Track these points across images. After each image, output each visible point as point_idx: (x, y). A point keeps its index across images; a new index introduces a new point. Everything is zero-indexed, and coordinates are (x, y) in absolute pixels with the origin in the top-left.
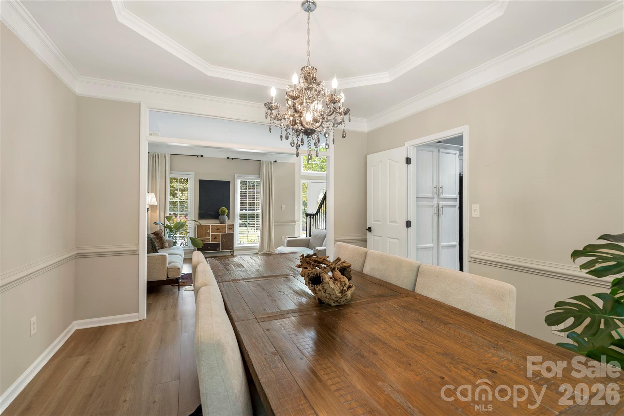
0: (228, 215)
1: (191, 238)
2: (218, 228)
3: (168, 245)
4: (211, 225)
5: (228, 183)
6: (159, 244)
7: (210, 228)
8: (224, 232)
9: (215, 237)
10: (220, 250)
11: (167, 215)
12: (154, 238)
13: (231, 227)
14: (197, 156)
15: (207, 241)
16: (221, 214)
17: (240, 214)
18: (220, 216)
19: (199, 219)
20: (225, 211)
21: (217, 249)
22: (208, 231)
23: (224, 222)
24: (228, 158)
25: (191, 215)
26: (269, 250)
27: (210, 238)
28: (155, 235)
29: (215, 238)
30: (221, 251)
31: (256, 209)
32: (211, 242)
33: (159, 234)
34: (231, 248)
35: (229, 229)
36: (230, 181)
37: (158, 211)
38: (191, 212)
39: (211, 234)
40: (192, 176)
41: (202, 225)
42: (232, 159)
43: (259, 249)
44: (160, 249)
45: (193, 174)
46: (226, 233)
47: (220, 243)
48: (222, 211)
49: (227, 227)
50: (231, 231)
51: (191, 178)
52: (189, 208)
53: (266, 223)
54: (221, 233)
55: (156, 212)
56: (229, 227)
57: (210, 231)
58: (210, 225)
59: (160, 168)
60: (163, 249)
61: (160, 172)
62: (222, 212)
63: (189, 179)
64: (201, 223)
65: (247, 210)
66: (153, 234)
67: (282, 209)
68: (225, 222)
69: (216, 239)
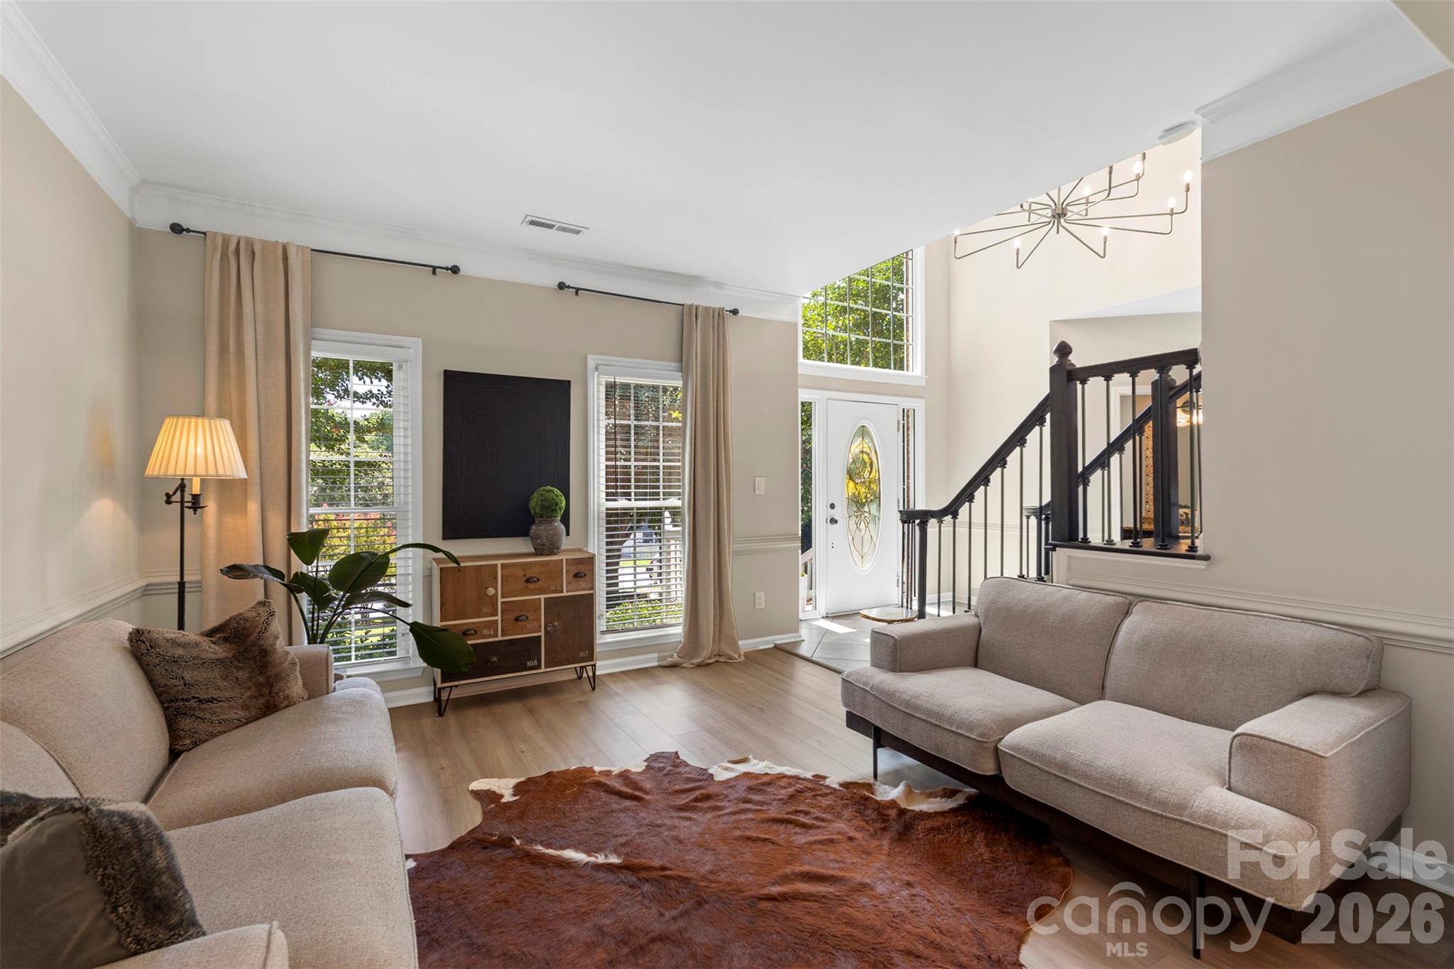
0: (566, 520)
1: (415, 628)
2: (528, 576)
3: (305, 685)
4: (503, 566)
5: (564, 386)
6: (248, 694)
7: (496, 578)
8: (555, 592)
9: (518, 615)
10: (539, 667)
11: (299, 524)
12: (220, 661)
13: (582, 568)
14: (434, 269)
15: (486, 632)
16: (541, 516)
17: (608, 515)
18: (533, 523)
19: (444, 538)
20: (557, 504)
21: (529, 664)
22: (491, 591)
23: (553, 548)
24: (562, 286)
25: (410, 524)
26: (719, 651)
27: (499, 618)
28: (226, 640)
29: (517, 619)
30: (543, 670)
31: (664, 494)
32: (503, 635)
33: (249, 635)
34: (582, 654)
35: (576, 576)
36: (569, 382)
37: (253, 507)
38: (410, 507)
39: (502, 602)
40: (411, 351)
41: (462, 565)
42: (577, 290)
43: (682, 648)
44: (257, 719)
45: (414, 347)
46: (565, 594)
47: (540, 636)
48: (546, 504)
49: (567, 571)
50: (583, 585)
51: (406, 361)
52: (402, 489)
53: (708, 545)
54: (542, 597)
55: (244, 510)
56: (574, 570)
57: (496, 590)
58: (499, 563)
59: (259, 308)
60: (274, 716)
61: (260, 329)
62: (543, 507)
63: (400, 367)
64: (456, 554)
65: (633, 496)
66: (211, 633)
67: (757, 492)
68: (558, 548)
69: (520, 623)
